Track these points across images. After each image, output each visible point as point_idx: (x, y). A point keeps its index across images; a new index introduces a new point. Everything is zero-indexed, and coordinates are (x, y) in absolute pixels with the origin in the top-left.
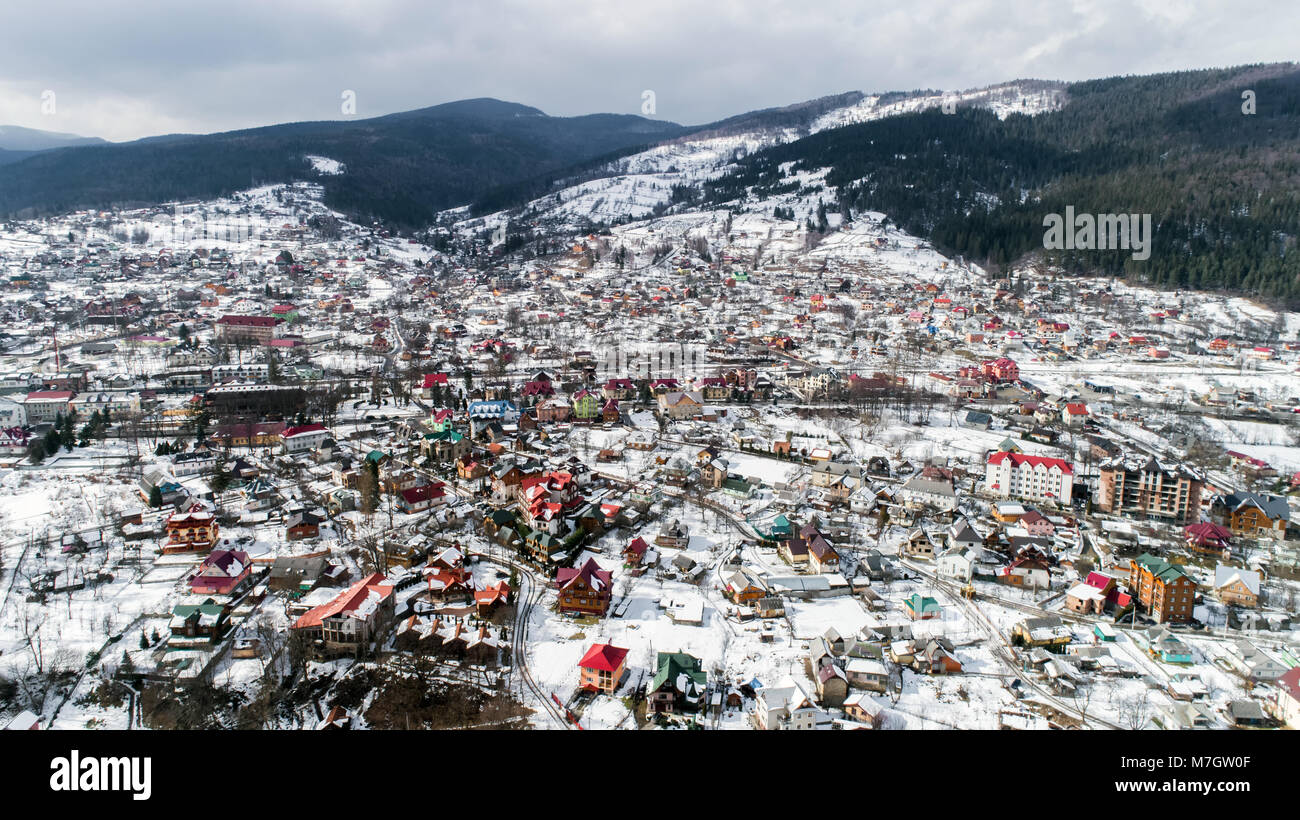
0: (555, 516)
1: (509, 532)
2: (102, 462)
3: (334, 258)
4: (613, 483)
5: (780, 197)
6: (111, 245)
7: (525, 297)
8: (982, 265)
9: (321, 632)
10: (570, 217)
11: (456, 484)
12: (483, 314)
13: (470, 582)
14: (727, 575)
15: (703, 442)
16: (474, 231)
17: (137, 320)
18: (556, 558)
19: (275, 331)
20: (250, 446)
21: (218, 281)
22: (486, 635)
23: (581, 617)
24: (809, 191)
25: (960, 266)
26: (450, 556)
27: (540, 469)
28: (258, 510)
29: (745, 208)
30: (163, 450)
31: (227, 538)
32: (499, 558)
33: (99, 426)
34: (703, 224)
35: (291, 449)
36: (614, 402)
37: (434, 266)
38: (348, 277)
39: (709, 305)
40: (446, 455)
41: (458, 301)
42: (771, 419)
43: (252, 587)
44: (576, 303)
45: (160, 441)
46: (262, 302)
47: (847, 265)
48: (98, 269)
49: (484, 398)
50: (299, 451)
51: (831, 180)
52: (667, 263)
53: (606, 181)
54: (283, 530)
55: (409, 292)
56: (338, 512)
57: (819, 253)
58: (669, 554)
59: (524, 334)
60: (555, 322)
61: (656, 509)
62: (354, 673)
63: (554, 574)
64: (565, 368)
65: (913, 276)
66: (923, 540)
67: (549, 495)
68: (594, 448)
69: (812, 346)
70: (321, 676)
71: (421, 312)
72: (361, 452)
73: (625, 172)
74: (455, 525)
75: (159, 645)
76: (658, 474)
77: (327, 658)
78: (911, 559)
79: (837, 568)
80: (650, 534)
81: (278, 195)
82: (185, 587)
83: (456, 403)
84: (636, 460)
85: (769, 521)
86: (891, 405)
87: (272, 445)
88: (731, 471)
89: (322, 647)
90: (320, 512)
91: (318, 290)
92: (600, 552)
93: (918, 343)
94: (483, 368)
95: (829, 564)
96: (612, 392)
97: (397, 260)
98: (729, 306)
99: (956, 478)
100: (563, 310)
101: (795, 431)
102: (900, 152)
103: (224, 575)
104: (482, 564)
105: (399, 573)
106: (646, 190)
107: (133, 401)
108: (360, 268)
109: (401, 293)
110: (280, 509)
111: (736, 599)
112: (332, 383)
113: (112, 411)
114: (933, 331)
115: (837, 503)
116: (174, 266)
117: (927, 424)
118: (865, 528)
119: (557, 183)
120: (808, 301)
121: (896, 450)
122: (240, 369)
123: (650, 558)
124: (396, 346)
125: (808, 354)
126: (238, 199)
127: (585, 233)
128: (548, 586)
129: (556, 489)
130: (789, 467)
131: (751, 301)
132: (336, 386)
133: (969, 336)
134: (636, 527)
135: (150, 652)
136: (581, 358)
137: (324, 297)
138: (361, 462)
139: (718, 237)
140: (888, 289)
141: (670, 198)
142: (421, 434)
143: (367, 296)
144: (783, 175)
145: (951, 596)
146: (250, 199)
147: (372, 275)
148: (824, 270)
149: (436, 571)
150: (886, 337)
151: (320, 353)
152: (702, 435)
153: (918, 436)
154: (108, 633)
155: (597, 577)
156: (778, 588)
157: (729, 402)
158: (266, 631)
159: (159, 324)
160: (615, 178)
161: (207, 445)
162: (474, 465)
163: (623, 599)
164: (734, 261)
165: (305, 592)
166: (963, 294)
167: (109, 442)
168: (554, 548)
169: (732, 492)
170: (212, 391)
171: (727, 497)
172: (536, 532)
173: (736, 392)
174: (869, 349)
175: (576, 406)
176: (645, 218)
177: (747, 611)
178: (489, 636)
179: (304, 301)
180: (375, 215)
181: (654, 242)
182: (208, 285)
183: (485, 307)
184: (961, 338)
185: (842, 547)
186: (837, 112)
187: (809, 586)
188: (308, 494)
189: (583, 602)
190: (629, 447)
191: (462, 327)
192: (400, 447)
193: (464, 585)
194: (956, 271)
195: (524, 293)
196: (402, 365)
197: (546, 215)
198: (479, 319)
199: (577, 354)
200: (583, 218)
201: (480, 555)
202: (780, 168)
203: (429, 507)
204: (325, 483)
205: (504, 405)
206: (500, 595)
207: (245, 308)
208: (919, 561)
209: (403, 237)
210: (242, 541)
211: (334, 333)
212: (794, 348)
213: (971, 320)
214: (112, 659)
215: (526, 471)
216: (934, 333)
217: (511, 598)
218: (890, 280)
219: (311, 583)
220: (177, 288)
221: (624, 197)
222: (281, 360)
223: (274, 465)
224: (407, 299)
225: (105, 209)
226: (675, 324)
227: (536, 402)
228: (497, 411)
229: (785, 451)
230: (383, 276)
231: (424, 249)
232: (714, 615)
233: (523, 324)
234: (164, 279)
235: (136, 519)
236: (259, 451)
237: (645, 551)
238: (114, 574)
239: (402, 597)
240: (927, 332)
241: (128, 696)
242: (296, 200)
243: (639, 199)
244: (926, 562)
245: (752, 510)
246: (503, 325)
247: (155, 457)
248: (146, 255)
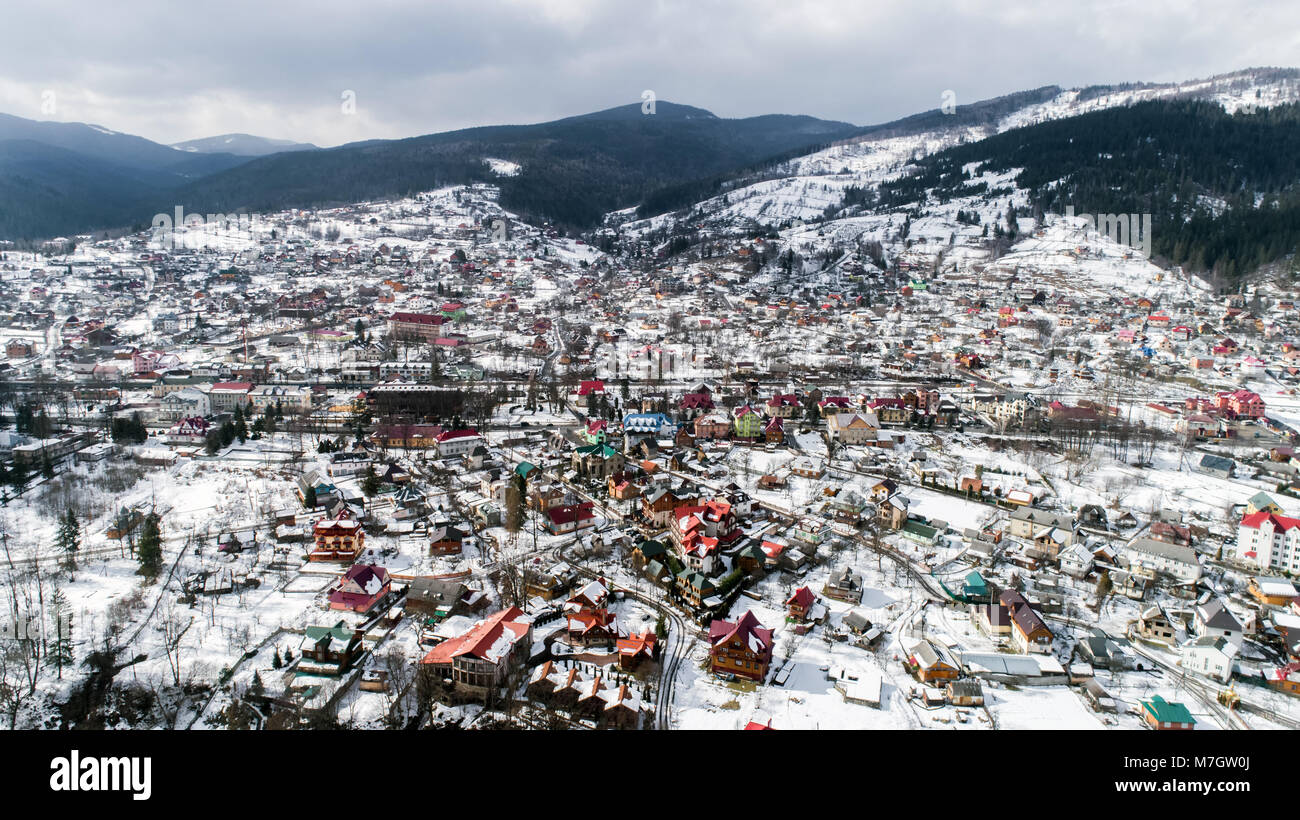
0: (710, 553)
1: (658, 567)
2: (267, 456)
3: (504, 257)
4: (775, 515)
5: (964, 200)
6: (307, 242)
7: (688, 301)
8: (1206, 278)
9: (451, 670)
10: (737, 219)
11: (606, 505)
12: (644, 318)
13: (613, 626)
14: (910, 643)
15: (878, 472)
16: (640, 233)
17: (321, 314)
18: (709, 602)
19: (442, 330)
20: (407, 447)
21: (396, 278)
22: (626, 695)
23: (736, 680)
24: (997, 193)
25: (1179, 278)
26: (592, 590)
27: (696, 495)
28: (405, 519)
29: (924, 211)
30: (324, 448)
31: (371, 548)
32: (646, 595)
33: (273, 419)
34: (876, 226)
35: (444, 454)
36: (779, 421)
37: (599, 267)
38: (516, 276)
39: (883, 316)
40: (597, 470)
41: (620, 304)
42: (956, 449)
43: (389, 608)
44: (740, 310)
45: (324, 437)
46: (435, 299)
47: (1042, 275)
48: (293, 264)
49: (640, 409)
50: (451, 457)
51: (1021, 181)
52: (838, 269)
53: (775, 183)
54: (427, 544)
55: (574, 293)
56: (483, 527)
57: (1009, 261)
58: (839, 608)
59: (686, 340)
60: (717, 329)
61: (824, 550)
62: (483, 722)
63: (706, 623)
64: (727, 379)
65: (1121, 289)
66: (1160, 620)
67: (703, 527)
68: (756, 472)
69: (1003, 366)
70: (447, 722)
71: (583, 314)
72: (512, 461)
73: (794, 174)
74: (601, 554)
75: (291, 665)
76: (826, 507)
77: (454, 702)
78: (1145, 643)
79: (1049, 649)
80: (816, 582)
81: (458, 195)
82: (325, 601)
83: (610, 413)
84: (802, 490)
85: (960, 577)
86: (1103, 440)
87: (426, 448)
88: (913, 511)
89: (450, 688)
90: (464, 527)
91: (486, 289)
92: (760, 599)
93: (1133, 367)
94: (642, 375)
95: (1040, 643)
96: (776, 410)
97: (563, 260)
98: (906, 317)
99: (1195, 537)
100: (726, 316)
101: (986, 466)
102: (1105, 150)
103: (362, 592)
104: (629, 602)
105: (538, 605)
106: (817, 193)
107: (302, 396)
108: (527, 268)
109: (565, 294)
110: (426, 520)
111: (922, 676)
112: (489, 385)
113: (285, 405)
114: (1150, 353)
115: (1043, 561)
116: (359, 262)
117: (1149, 465)
118: (1081, 596)
119: (725, 184)
120: (996, 314)
121: (1113, 496)
122: (405, 367)
123: (818, 612)
124: (556, 348)
125: (998, 375)
126: (421, 199)
127: (751, 236)
128: (699, 636)
129: (712, 520)
130: (980, 510)
131: (930, 312)
132: (494, 388)
133: (1194, 362)
134: (801, 571)
135: (281, 672)
136: (743, 370)
137: (492, 296)
138: (511, 472)
139: (894, 241)
140: (1090, 303)
141: (842, 201)
142: (573, 446)
143: (532, 296)
144: (967, 176)
145: (1207, 703)
146: (432, 199)
147: (538, 275)
148: (1015, 279)
149: (578, 608)
150: (1090, 358)
151: (482, 353)
152: (876, 464)
153: (1140, 481)
154: (243, 648)
155: (756, 636)
156: (975, 667)
157: (907, 426)
158: (396, 660)
159: (339, 319)
160: (785, 180)
161: (365, 445)
162: (626, 484)
163: (785, 662)
164: (911, 268)
165: (440, 619)
166: (1183, 311)
167: (278, 435)
168: (707, 590)
169: (914, 536)
170: (375, 389)
171: (908, 543)
172: (688, 571)
173: (915, 417)
174: (1071, 372)
175: (737, 422)
176: (814, 221)
177: (935, 694)
178: (630, 697)
179: (473, 300)
180: (545, 216)
181: (823, 246)
182: (387, 282)
183: (647, 311)
184: (1184, 362)
185: (1053, 619)
186: (1030, 109)
187: (1016, 669)
188: (456, 504)
189: (739, 663)
190: (794, 473)
191: (622, 331)
192: (551, 458)
193: (606, 628)
194: (1174, 285)
195: (687, 297)
196: (560, 369)
197: (712, 218)
198: (640, 323)
199: (740, 365)
200: (750, 220)
201: (626, 592)
202: (964, 169)
203: (576, 529)
204: (472, 494)
205: (661, 419)
206: (645, 646)
207: (418, 305)
208: (1155, 647)
209: (571, 237)
210: (385, 553)
211: (498, 333)
212: (981, 366)
213: (1197, 342)
214: (243, 678)
215: (680, 497)
216: (1150, 356)
217: (657, 649)
218: (1093, 292)
219: (446, 609)
220: (359, 284)
221: (794, 199)
222: (444, 359)
223: (425, 470)
224: (571, 300)
225: (306, 208)
226: (846, 335)
227: (694, 416)
228: (652, 425)
229: (976, 488)
230: (548, 276)
231: (591, 250)
232: (895, 695)
233: (685, 330)
234: (349, 275)
235: (290, 521)
236: (414, 454)
237: (811, 605)
238: (261, 579)
239: (541, 634)
240: (1141, 354)
241: (255, 721)
242: (473, 201)
243: (809, 202)
244: (1164, 648)
245: (938, 561)
246: (664, 329)
247: (317, 454)
248: (336, 251)
